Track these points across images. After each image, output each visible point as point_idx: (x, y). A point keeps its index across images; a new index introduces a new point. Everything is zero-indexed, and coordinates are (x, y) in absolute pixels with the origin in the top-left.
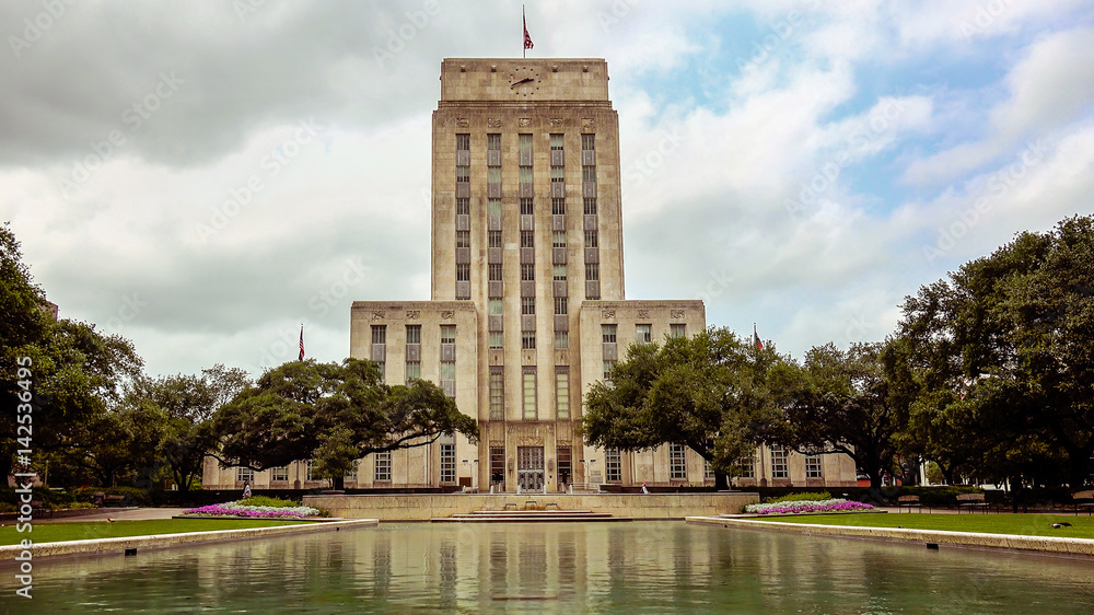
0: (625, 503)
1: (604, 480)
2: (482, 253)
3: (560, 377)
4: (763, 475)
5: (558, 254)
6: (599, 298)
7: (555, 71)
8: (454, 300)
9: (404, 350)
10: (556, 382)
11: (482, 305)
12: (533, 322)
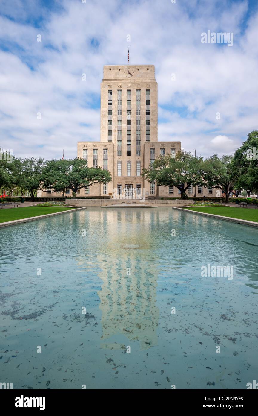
0: (155, 202)
1: (150, 193)
2: (116, 127)
3: (138, 164)
4: (195, 193)
5: (138, 127)
6: (149, 141)
7: (138, 69)
8: (108, 141)
9: (93, 156)
10: (137, 166)
11: (115, 143)
12: (130, 148)
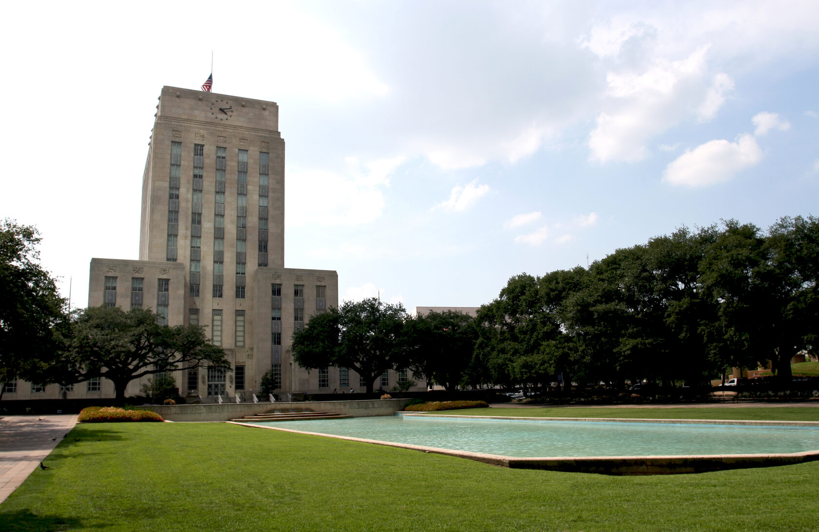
2: (186, 228)
3: (239, 318)
5: (240, 233)
6: (266, 265)
7: (243, 106)
9: (130, 295)
10: (236, 321)
12: (221, 279)
